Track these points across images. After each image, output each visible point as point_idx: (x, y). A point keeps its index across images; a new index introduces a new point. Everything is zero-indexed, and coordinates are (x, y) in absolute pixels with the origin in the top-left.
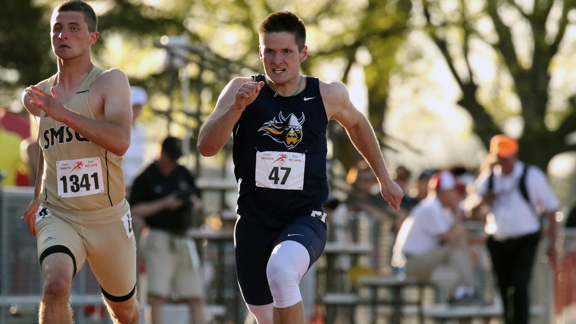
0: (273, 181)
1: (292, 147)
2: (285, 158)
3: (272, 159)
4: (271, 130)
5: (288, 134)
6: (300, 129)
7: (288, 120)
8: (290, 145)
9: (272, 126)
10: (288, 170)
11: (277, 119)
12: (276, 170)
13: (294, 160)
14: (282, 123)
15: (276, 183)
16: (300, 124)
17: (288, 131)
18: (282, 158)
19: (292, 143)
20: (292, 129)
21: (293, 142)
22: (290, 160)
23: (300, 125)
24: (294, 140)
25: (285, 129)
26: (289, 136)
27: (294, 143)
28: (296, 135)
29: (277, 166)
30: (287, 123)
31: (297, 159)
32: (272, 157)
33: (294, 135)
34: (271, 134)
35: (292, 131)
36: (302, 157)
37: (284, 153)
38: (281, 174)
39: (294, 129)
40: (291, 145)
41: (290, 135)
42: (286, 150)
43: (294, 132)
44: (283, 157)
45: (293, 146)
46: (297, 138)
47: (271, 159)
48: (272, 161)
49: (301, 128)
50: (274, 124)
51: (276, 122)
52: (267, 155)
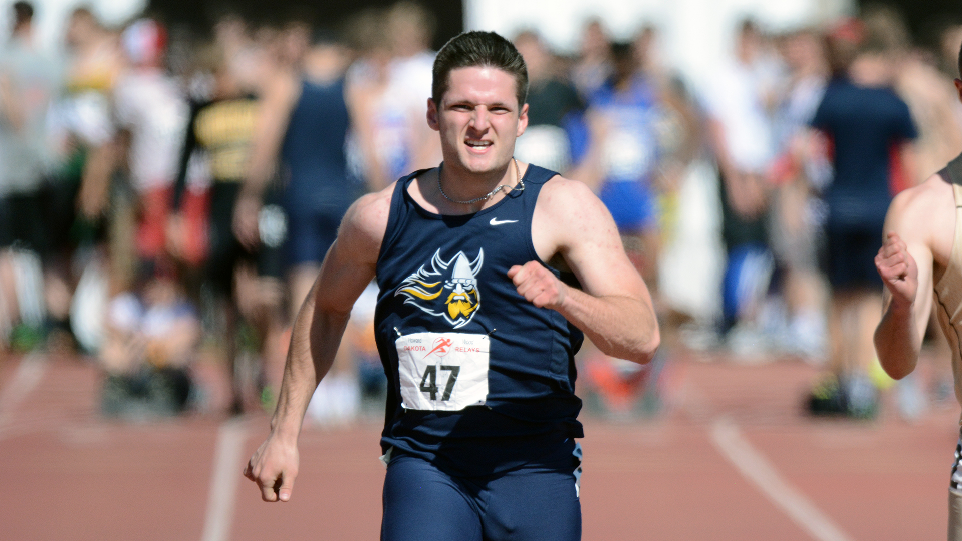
0: (429, 394)
1: (462, 323)
2: (449, 346)
3: (424, 349)
4: (416, 291)
5: (450, 298)
6: (473, 285)
7: (451, 268)
8: (457, 319)
9: (417, 284)
10: (455, 370)
11: (429, 269)
12: (431, 370)
13: (467, 350)
14: (437, 273)
15: (433, 398)
16: (474, 274)
17: (450, 291)
18: (441, 347)
19: (461, 315)
20: (459, 286)
21: (462, 312)
22: (457, 349)
23: (473, 277)
24: (465, 309)
25: (446, 286)
26: (453, 301)
27: (466, 313)
28: (468, 298)
29: (432, 363)
30: (448, 275)
31: (471, 347)
32: (422, 344)
33: (463, 298)
34: (417, 299)
35: (459, 290)
36: (482, 342)
37: (447, 335)
38: (442, 379)
39: (463, 285)
40: (461, 319)
41: (456, 298)
42: (449, 328)
43: (464, 290)
44: (445, 343)
45: (464, 321)
46: (471, 304)
47: (422, 348)
48: (425, 353)
49: (475, 282)
50: (420, 279)
51: (426, 274)
52: (414, 341)
